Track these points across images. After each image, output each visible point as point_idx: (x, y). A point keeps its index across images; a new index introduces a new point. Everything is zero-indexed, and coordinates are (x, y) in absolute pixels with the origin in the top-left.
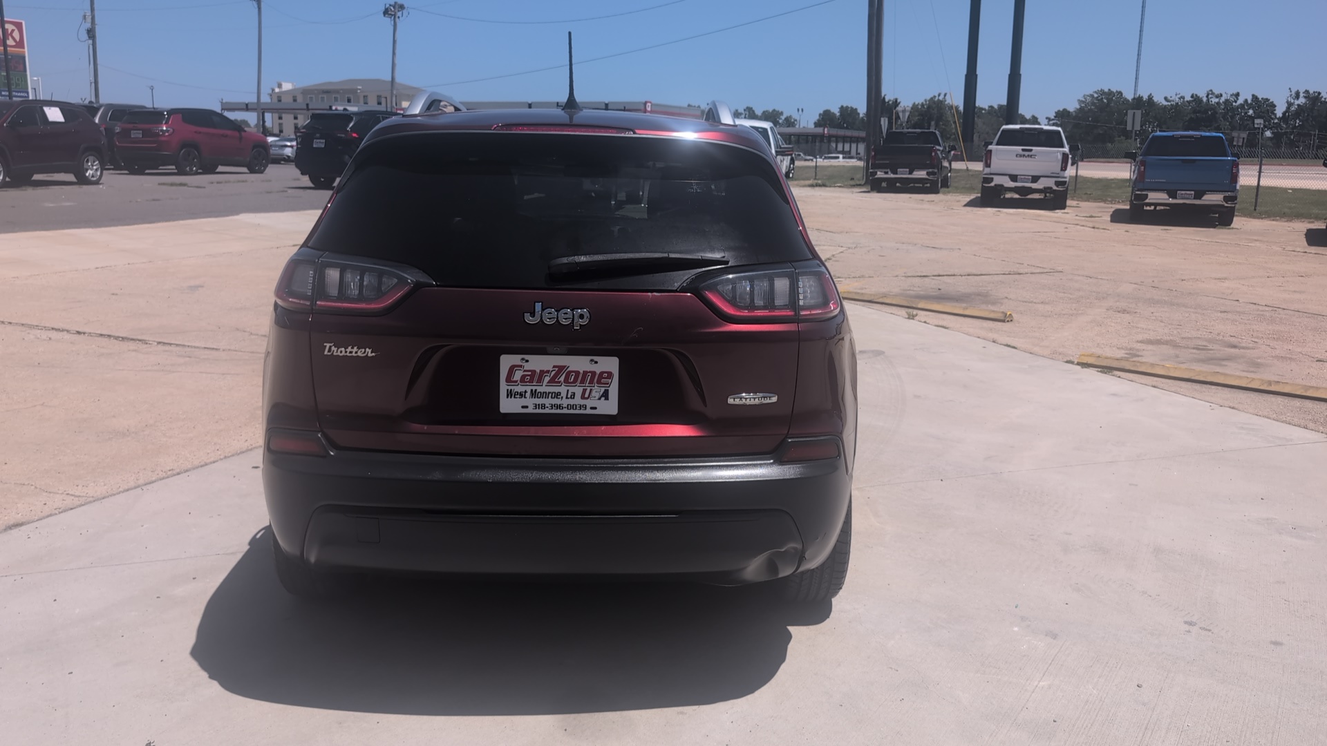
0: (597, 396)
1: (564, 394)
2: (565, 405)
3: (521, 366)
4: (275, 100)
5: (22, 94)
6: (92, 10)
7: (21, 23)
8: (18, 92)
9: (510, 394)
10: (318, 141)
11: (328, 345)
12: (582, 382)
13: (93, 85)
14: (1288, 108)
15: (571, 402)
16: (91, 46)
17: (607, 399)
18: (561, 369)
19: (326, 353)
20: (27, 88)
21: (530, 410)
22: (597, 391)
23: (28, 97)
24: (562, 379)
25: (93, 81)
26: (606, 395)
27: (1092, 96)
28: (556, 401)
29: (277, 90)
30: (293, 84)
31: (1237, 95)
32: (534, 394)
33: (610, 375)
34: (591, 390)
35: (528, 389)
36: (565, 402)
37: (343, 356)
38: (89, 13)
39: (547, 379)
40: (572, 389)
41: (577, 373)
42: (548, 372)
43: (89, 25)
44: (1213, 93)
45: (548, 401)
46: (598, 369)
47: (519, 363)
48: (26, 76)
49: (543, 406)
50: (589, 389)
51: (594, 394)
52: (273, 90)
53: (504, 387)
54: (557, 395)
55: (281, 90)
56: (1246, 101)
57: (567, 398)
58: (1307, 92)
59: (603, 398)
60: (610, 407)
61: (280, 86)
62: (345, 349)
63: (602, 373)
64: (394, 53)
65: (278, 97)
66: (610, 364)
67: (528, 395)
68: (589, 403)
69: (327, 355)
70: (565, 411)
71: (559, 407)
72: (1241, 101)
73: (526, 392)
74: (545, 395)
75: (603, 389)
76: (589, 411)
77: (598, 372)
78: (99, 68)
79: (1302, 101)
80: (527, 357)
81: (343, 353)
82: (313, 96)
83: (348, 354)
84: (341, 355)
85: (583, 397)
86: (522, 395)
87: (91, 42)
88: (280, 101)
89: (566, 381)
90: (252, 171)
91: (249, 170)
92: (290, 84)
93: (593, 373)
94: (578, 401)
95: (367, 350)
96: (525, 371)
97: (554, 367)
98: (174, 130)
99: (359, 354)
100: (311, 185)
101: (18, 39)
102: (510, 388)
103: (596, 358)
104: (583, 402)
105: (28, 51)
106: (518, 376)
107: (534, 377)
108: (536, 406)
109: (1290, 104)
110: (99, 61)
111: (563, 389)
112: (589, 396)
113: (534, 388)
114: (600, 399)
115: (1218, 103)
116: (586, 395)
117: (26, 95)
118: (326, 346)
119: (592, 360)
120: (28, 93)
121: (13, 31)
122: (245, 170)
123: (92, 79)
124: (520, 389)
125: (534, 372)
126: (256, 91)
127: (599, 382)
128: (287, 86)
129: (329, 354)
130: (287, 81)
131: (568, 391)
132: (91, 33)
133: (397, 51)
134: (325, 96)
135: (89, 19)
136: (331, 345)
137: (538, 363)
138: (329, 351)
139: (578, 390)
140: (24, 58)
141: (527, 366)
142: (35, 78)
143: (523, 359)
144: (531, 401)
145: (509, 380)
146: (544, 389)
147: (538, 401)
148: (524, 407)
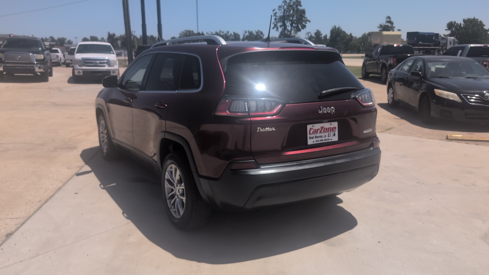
0: (332, 135)
1: (323, 136)
2: (324, 140)
3: (312, 128)
9: (310, 138)
11: (259, 128)
12: (328, 131)
14: (244, 37)
15: (325, 138)
17: (335, 136)
18: (322, 127)
19: (258, 131)
21: (315, 143)
22: (332, 133)
24: (323, 131)
26: (334, 135)
27: (183, 32)
28: (321, 139)
31: (228, 32)
32: (316, 137)
33: (335, 128)
34: (330, 134)
35: (314, 135)
36: (324, 139)
37: (264, 132)
39: (319, 132)
40: (325, 134)
41: (327, 128)
42: (319, 129)
44: (221, 32)
45: (319, 139)
46: (332, 126)
47: (312, 127)
49: (318, 141)
50: (330, 133)
51: (331, 135)
53: (308, 136)
54: (321, 137)
56: (231, 34)
57: (324, 137)
58: (248, 31)
59: (334, 136)
60: (336, 139)
62: (265, 129)
63: (333, 128)
66: (335, 124)
67: (314, 138)
68: (330, 138)
69: (258, 132)
70: (324, 142)
71: (322, 140)
72: (229, 34)
73: (314, 137)
74: (318, 137)
75: (333, 133)
76: (330, 141)
77: (332, 128)
79: (247, 34)
80: (314, 125)
81: (264, 131)
83: (266, 131)
84: (263, 131)
85: (328, 136)
86: (313, 138)
89: (324, 132)
93: (331, 128)
94: (327, 138)
95: (273, 128)
96: (313, 130)
99: (270, 130)
102: (310, 136)
103: (331, 123)
104: (328, 138)
106: (312, 132)
107: (316, 131)
108: (317, 141)
109: (244, 35)
111: (323, 134)
112: (330, 136)
113: (316, 135)
114: (333, 136)
115: (223, 35)
116: (329, 136)
118: (258, 129)
119: (330, 124)
124: (312, 136)
125: (315, 130)
127: (332, 131)
129: (259, 131)
131: (324, 135)
136: (260, 128)
137: (317, 126)
138: (259, 130)
139: (327, 134)
141: (314, 128)
143: (313, 126)
144: (315, 140)
145: (310, 133)
146: (318, 135)
147: (317, 139)
148: (314, 142)
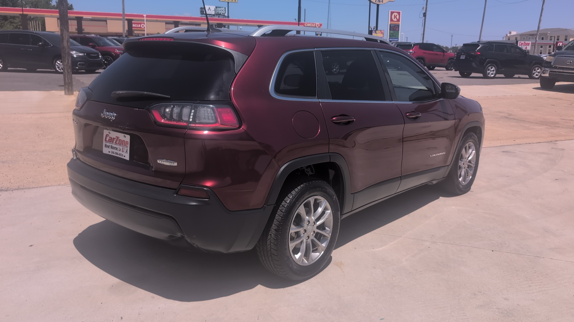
3: (108, 135)
4: (507, 39)
5: (396, 40)
6: (427, 5)
7: (400, 12)
8: (395, 39)
9: (106, 146)
10: (463, 56)
12: (122, 144)
13: (422, 35)
16: (424, 20)
17: (127, 153)
18: (118, 138)
20: (398, 37)
21: (110, 154)
23: (398, 41)
24: (118, 142)
25: (423, 34)
26: (127, 151)
29: (509, 35)
30: (517, 32)
32: (112, 147)
33: (128, 143)
34: (124, 148)
35: (110, 144)
36: (119, 152)
38: (425, 7)
39: (114, 142)
41: (121, 140)
42: (114, 139)
43: (424, 11)
45: (115, 151)
46: (125, 140)
48: (399, 32)
49: (114, 153)
51: (124, 150)
52: (507, 35)
53: (104, 143)
54: (117, 149)
55: (510, 35)
57: (119, 150)
60: (127, 157)
61: (510, 33)
63: (126, 142)
64: (541, 15)
65: (509, 38)
66: (128, 138)
67: (110, 147)
68: (123, 154)
70: (118, 156)
71: (117, 153)
75: (126, 149)
76: (123, 158)
78: (426, 28)
82: (525, 37)
85: (122, 151)
86: (108, 147)
87: (424, 18)
88: (509, 40)
89: (119, 144)
90: (447, 69)
91: (446, 69)
92: (516, 32)
96: (109, 137)
97: (116, 137)
98: (414, 52)
100: (460, 76)
101: (398, 19)
102: (106, 143)
105: (401, 23)
106: (108, 138)
107: (111, 140)
108: (112, 152)
110: (426, 26)
113: (112, 145)
114: (125, 153)
117: (398, 40)
119: (124, 136)
120: (398, 39)
121: (397, 15)
122: (444, 69)
123: (422, 33)
124: (108, 144)
125: (111, 138)
126: (479, 35)
127: (125, 145)
128: (514, 33)
130: (514, 31)
131: (119, 148)
132: (425, 15)
133: (543, 14)
134: (531, 37)
135: (425, 9)
137: (113, 134)
139: (121, 148)
140: (399, 25)
141: (110, 135)
142: (402, 33)
143: (109, 132)
144: (111, 150)
145: (105, 140)
146: (114, 145)
147: (113, 150)
148: (109, 152)
